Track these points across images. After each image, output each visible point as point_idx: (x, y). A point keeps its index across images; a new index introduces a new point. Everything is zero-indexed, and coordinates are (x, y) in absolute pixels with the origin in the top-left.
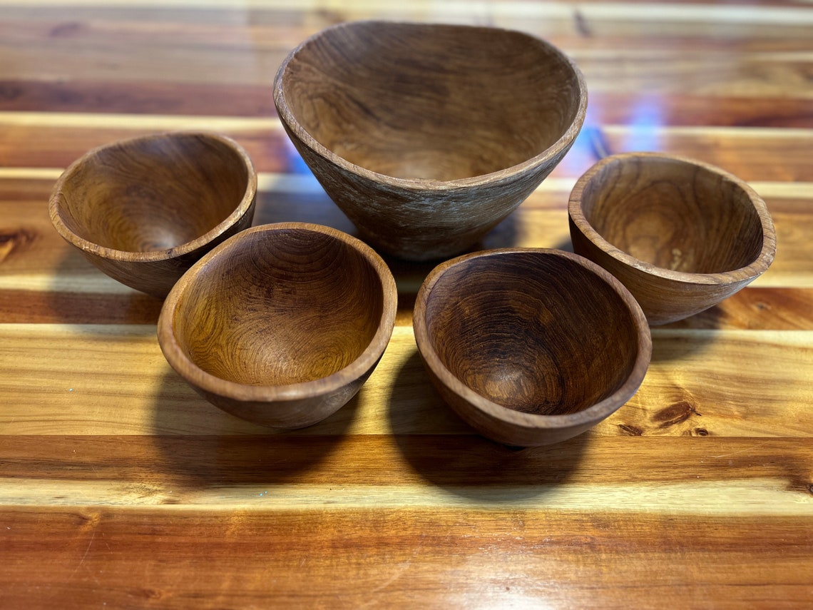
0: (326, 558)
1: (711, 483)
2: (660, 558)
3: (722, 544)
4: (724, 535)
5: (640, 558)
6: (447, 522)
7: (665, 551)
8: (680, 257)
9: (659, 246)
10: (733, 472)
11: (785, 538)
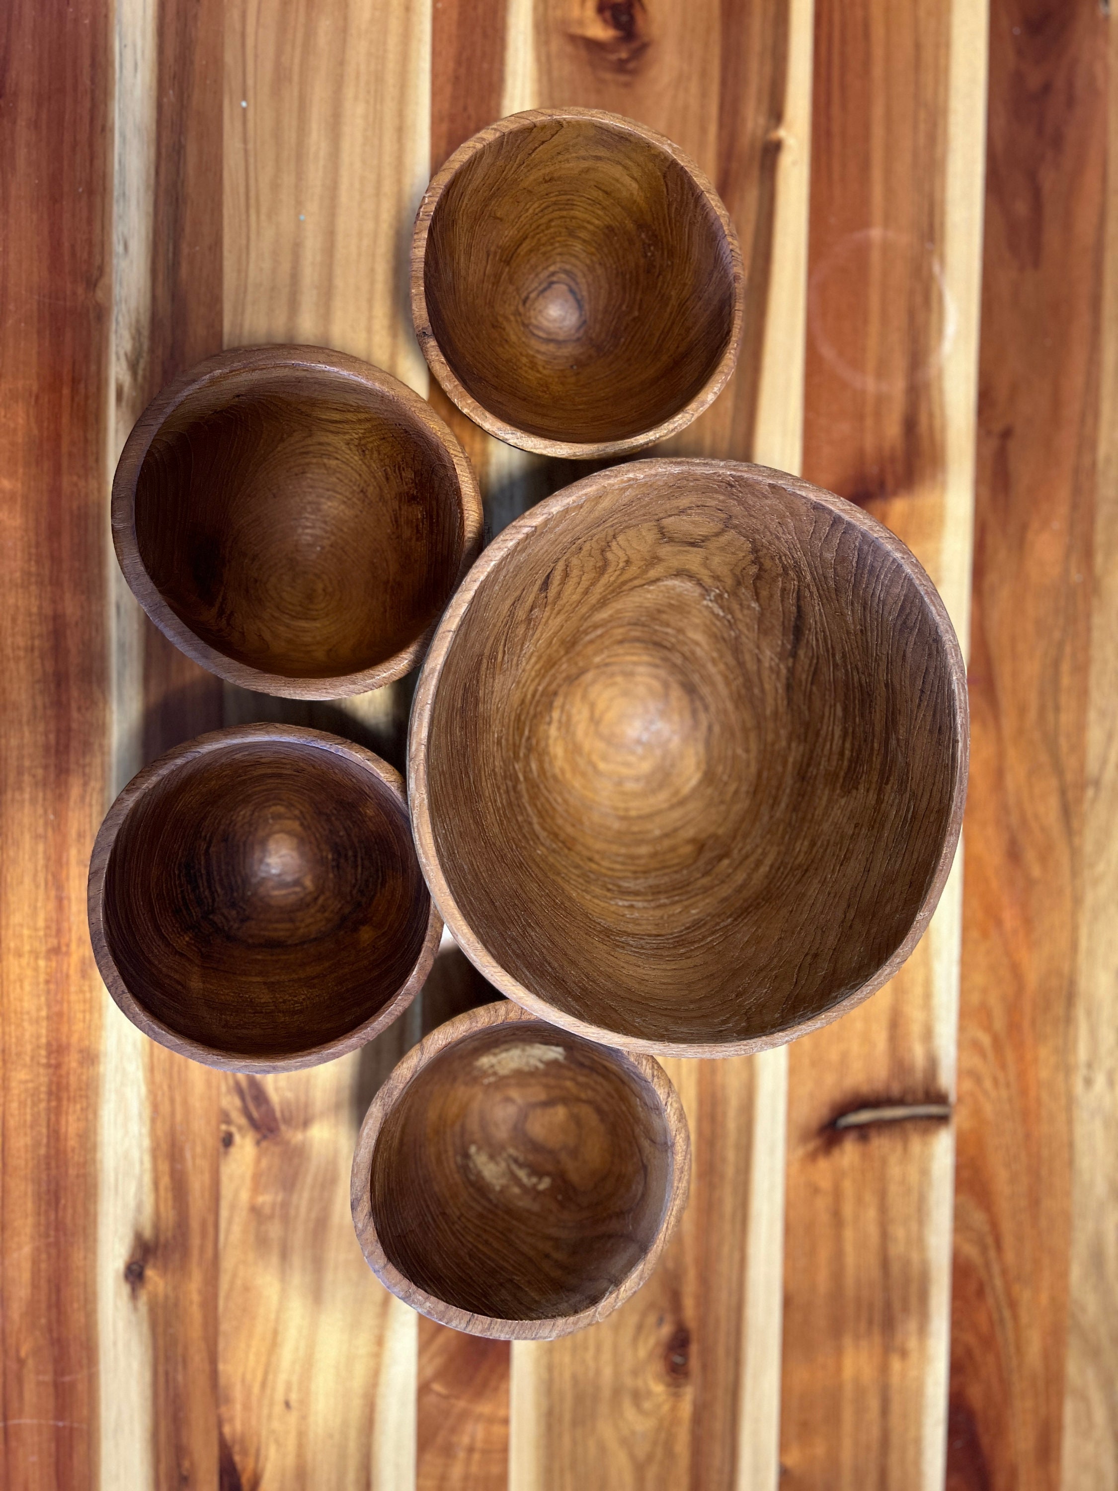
0: (40, 607)
1: (145, 1130)
2: (38, 1037)
3: (58, 1121)
4: (71, 1126)
5: (39, 1009)
6: (90, 764)
7: (49, 1044)
8: (534, 1187)
9: (564, 1156)
10: (164, 1167)
11: (65, 1207)
